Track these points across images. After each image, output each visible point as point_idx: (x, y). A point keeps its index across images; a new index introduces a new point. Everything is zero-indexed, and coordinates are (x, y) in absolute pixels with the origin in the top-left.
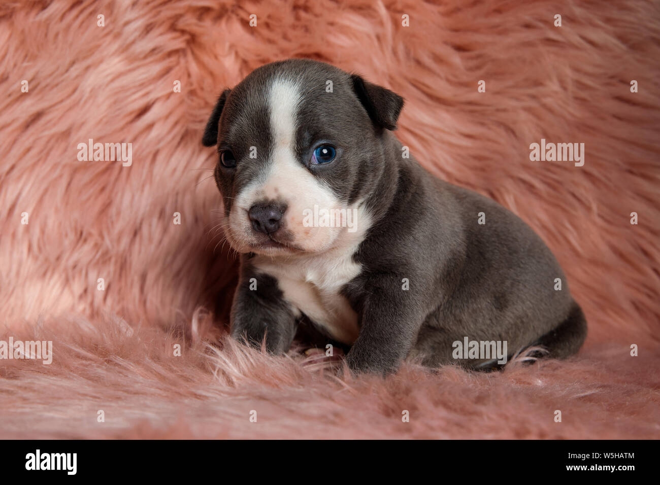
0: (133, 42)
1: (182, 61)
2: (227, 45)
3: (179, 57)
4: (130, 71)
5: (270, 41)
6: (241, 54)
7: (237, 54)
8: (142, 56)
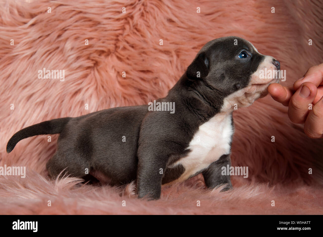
0: (71, 63)
1: (92, 72)
2: (111, 66)
3: (91, 70)
4: (70, 75)
5: (129, 64)
6: (116, 69)
7: (115, 70)
8: (75, 68)
